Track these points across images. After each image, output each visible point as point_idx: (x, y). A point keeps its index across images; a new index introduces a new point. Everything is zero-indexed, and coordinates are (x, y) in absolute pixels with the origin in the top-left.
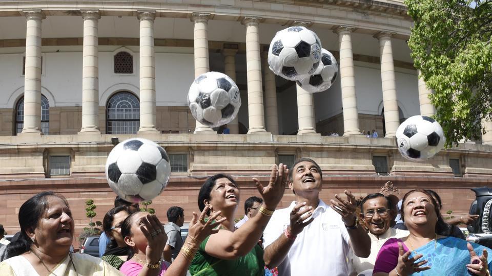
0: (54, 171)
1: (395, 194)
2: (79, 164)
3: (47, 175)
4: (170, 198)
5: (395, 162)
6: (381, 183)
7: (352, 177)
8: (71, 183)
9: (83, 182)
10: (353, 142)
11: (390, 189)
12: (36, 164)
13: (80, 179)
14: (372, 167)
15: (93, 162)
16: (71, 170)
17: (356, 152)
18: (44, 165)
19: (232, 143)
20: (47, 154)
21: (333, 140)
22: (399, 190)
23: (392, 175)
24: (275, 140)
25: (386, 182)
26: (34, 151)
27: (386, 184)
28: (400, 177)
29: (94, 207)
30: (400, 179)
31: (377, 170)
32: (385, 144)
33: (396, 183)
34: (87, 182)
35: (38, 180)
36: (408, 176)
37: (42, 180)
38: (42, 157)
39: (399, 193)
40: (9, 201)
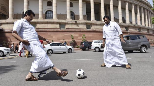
0: (61, 28)
2: (67, 26)
4: (88, 35)
12: (58, 26)
13: (68, 30)
15: (71, 26)
16: (65, 28)
20: (60, 24)
23: (129, 31)
26: (57, 23)
29: (73, 36)
34: (70, 31)
37: (59, 30)
40: (52, 35)
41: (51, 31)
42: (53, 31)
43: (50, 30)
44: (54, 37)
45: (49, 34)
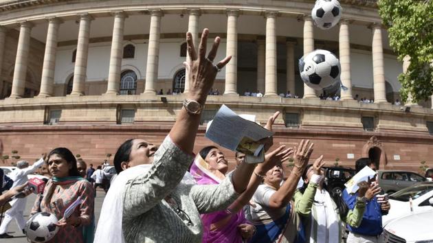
0: (124, 119)
1: (379, 146)
2: (140, 115)
3: (119, 122)
5: (380, 121)
6: (368, 137)
7: (343, 131)
8: (133, 128)
9: (140, 128)
10: (346, 105)
11: (374, 142)
12: (112, 115)
13: (138, 126)
14: (360, 124)
15: (149, 114)
16: (134, 119)
17: (348, 113)
18: (117, 116)
19: (249, 103)
21: (329, 103)
22: (382, 143)
23: (377, 131)
24: (284, 102)
25: (371, 136)
26: (111, 106)
27: (371, 138)
28: (383, 134)
30: (383, 135)
31: (364, 127)
32: (373, 108)
33: (380, 137)
34: (143, 128)
35: (111, 125)
36: (390, 133)
37: (115, 125)
38: (116, 110)
39: (382, 146)
40: (92, 140)
41: (92, 128)
42: (96, 128)
43: (90, 126)
44: (97, 146)
45: (86, 137)
